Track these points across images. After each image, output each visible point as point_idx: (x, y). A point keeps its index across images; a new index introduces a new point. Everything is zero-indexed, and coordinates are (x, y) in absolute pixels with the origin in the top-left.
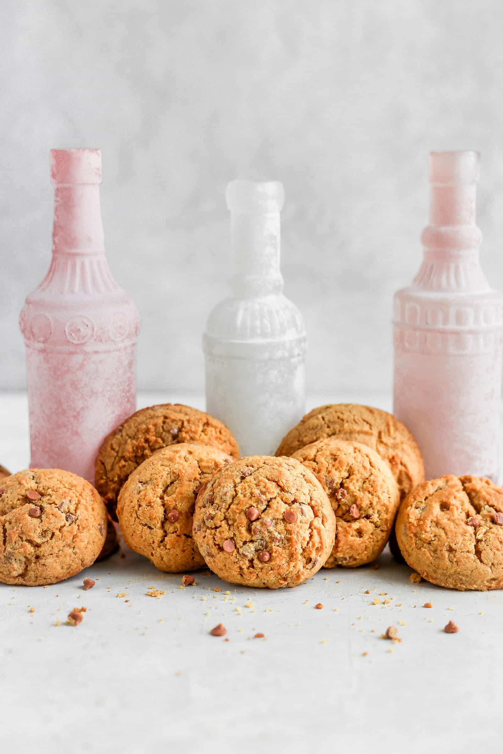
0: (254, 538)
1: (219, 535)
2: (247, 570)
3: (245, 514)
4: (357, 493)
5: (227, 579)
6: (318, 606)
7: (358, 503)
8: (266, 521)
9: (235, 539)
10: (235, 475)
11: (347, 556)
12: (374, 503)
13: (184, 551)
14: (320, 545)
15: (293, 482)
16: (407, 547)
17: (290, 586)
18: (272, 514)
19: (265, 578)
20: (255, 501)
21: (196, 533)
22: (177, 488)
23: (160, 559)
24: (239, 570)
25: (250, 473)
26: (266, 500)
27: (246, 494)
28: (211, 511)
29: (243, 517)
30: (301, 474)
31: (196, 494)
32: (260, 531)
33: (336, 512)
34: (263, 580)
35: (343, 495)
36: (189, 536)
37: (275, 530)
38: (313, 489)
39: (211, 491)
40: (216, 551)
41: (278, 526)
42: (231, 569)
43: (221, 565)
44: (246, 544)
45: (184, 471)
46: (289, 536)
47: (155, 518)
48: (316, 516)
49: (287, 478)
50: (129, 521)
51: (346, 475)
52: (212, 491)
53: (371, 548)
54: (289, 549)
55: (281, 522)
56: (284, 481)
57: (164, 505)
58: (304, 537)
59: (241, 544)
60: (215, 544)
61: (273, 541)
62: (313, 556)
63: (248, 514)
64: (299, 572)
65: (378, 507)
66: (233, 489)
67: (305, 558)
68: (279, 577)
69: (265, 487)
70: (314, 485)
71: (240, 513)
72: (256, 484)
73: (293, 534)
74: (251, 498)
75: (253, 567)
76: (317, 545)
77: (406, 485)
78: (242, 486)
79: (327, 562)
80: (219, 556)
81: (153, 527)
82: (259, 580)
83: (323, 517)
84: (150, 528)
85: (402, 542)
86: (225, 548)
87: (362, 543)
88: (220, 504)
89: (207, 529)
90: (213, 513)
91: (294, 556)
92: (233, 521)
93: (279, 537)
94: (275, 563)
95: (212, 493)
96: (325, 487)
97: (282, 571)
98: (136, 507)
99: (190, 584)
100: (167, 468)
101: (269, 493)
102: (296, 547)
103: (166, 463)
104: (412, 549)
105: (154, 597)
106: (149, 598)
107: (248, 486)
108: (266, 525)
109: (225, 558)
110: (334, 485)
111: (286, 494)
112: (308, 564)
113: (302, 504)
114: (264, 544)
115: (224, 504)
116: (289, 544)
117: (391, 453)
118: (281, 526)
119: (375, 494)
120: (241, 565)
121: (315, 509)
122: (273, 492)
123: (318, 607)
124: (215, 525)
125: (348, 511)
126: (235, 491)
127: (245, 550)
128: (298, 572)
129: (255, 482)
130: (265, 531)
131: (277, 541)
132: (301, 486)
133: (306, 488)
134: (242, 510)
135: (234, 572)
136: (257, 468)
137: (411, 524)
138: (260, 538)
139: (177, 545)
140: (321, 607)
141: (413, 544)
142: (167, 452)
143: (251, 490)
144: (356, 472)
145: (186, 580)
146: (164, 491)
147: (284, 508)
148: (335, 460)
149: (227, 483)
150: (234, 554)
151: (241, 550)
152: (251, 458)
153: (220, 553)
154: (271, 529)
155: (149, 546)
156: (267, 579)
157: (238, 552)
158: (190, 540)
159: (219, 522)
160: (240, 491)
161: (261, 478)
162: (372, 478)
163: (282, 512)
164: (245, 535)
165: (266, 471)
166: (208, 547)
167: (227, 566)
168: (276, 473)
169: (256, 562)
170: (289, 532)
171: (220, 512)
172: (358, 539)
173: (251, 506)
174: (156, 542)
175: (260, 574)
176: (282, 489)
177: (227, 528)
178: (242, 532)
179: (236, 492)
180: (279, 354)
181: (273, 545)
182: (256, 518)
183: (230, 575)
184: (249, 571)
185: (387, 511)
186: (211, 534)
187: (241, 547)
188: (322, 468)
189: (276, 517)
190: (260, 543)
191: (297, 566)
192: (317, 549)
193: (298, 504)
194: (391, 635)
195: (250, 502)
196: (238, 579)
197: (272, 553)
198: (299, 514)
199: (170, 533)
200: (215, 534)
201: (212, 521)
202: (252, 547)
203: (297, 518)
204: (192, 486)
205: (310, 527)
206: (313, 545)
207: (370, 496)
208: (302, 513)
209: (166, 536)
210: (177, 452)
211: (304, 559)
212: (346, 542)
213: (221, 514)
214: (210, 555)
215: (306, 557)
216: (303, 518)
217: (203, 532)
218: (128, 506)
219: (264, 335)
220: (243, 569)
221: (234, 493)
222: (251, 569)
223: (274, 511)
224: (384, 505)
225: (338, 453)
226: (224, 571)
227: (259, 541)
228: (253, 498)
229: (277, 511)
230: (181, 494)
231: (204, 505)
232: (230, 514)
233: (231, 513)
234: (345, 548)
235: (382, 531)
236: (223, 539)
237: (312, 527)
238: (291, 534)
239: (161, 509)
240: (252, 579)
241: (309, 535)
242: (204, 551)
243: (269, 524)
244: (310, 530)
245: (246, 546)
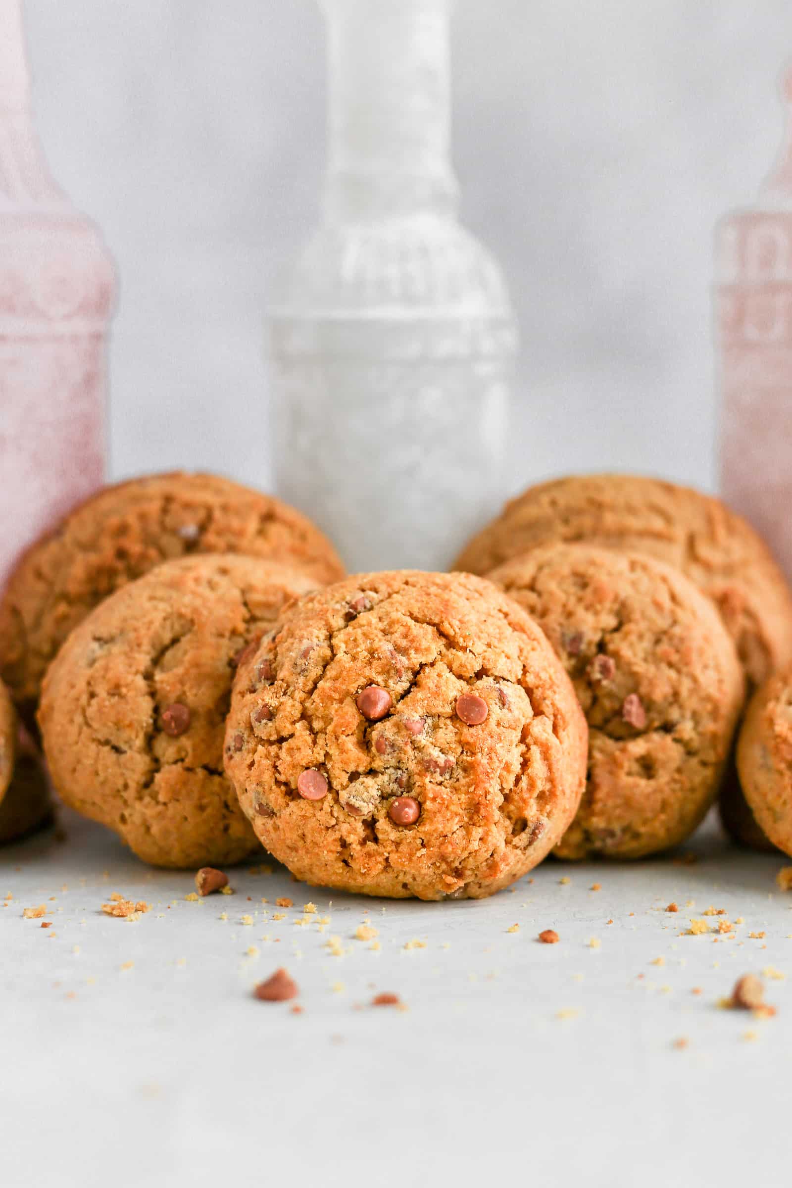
0: (377, 764)
1: (289, 759)
2: (359, 848)
3: (356, 702)
4: (640, 667)
5: (307, 876)
6: (546, 936)
7: (643, 690)
8: (408, 720)
9: (329, 766)
10: (330, 611)
11: (617, 827)
12: (684, 691)
13: (201, 808)
14: (548, 786)
15: (479, 626)
16: (770, 797)
17: (472, 895)
18: (426, 702)
19: (406, 869)
20: (380, 670)
21: (231, 758)
22: (185, 653)
23: (143, 830)
24: (339, 849)
25: (368, 606)
26: (408, 668)
27: (357, 653)
28: (268, 697)
29: (350, 709)
30: (500, 611)
31: (233, 666)
32: (392, 746)
33: (587, 713)
34: (401, 875)
35: (605, 670)
36: (214, 771)
37: (432, 743)
38: (529, 648)
39: (270, 650)
40: (281, 800)
41: (441, 733)
42: (319, 847)
43: (292, 837)
44: (359, 778)
45: (205, 612)
46: (469, 759)
47: (130, 725)
48: (538, 712)
49: (464, 616)
50: (65, 734)
51: (612, 622)
52: (274, 650)
53: (676, 806)
54: (467, 793)
55: (448, 722)
56: (456, 623)
57: (153, 694)
58: (506, 763)
59: (345, 778)
60: (278, 783)
61: (427, 769)
62: (532, 812)
63: (362, 703)
64: (495, 856)
65: (692, 703)
66: (325, 644)
67: (510, 818)
68: (444, 866)
69: (405, 636)
70: (532, 637)
71: (341, 701)
72: (383, 631)
73: (480, 755)
74: (370, 663)
75: (376, 840)
76: (541, 785)
77: (757, 663)
78: (348, 634)
79: (565, 840)
80: (288, 810)
81: (124, 747)
82: (391, 875)
83: (555, 716)
84: (117, 750)
85: (756, 788)
86: (303, 790)
87: (655, 791)
88: (292, 679)
89: (256, 745)
90: (274, 703)
91: (483, 811)
92: (325, 723)
93: (441, 759)
94: (433, 828)
95: (271, 656)
96: (560, 650)
97: (450, 849)
98: (84, 699)
99: (216, 891)
100: (162, 606)
101: (417, 650)
102: (487, 785)
103: (160, 592)
104: (785, 803)
105: (119, 916)
106: (106, 919)
107: (364, 634)
108: (407, 728)
109: (303, 816)
110: (583, 647)
111: (460, 654)
112: (519, 834)
113: (501, 681)
114: (404, 779)
115: (301, 680)
116: (467, 780)
117: (720, 584)
118: (447, 733)
119: (685, 670)
120: (344, 834)
121: (534, 696)
122: (428, 650)
123: (546, 938)
124: (278, 732)
125: (619, 713)
126: (331, 647)
127: (354, 793)
128: (492, 855)
129: (381, 626)
130: (406, 744)
131: (438, 770)
132: (498, 636)
133: (512, 643)
134: (348, 693)
135: (326, 852)
136: (386, 595)
137: (779, 740)
138: (393, 762)
139: (184, 792)
140: (553, 937)
141: (785, 788)
142: (166, 571)
143: (371, 644)
144: (637, 615)
145: (205, 880)
146: (156, 661)
147: (454, 688)
148: (584, 585)
149: (310, 629)
150: (326, 806)
151: (344, 796)
152: (372, 575)
153: (291, 804)
154: (423, 739)
155: (114, 797)
156: (413, 871)
157: (337, 801)
158: (217, 779)
159: (288, 725)
160: (343, 647)
161: (395, 615)
162: (677, 630)
163: (451, 698)
164: (356, 757)
165: (410, 599)
166: (260, 789)
167: (309, 839)
168: (435, 604)
169: (383, 825)
170: (467, 747)
171: (291, 701)
172: (643, 782)
173: (371, 682)
174: (132, 785)
175: (394, 857)
176: (451, 643)
177: (309, 739)
178: (345, 748)
179: (332, 651)
180: (445, 347)
181: (427, 780)
182: (383, 713)
183: (318, 863)
184: (366, 850)
185: (715, 714)
186: (267, 756)
187: (344, 788)
188: (551, 606)
189: (434, 711)
190: (393, 777)
191: (490, 838)
192: (541, 797)
193: (491, 679)
194: (749, 996)
195: (367, 672)
196: (335, 874)
197: (425, 802)
198: (494, 705)
199: (168, 763)
200: (278, 757)
201: (270, 724)
202: (372, 787)
203: (489, 715)
204: (227, 648)
205: (523, 740)
206: (532, 786)
207: (672, 674)
208: (503, 701)
209: (157, 770)
210: (188, 569)
211: (508, 822)
212: (615, 791)
213: (293, 706)
214: (268, 812)
215: (512, 815)
216: (505, 715)
217: (249, 753)
218: (65, 697)
219: (409, 299)
220: (350, 844)
221: (328, 653)
222: (371, 845)
223: (429, 695)
224: (708, 698)
225: (591, 571)
226: (302, 852)
227: (391, 770)
228: (375, 663)
229: (437, 694)
230: (196, 665)
231: (253, 686)
232: (315, 703)
233: (317, 700)
234: (610, 803)
235: (704, 764)
236: (299, 768)
237: (529, 740)
238: (473, 754)
239: (146, 705)
240: (374, 872)
241: (521, 760)
242: (251, 802)
243: (417, 727)
244: (523, 748)
245: (357, 784)
